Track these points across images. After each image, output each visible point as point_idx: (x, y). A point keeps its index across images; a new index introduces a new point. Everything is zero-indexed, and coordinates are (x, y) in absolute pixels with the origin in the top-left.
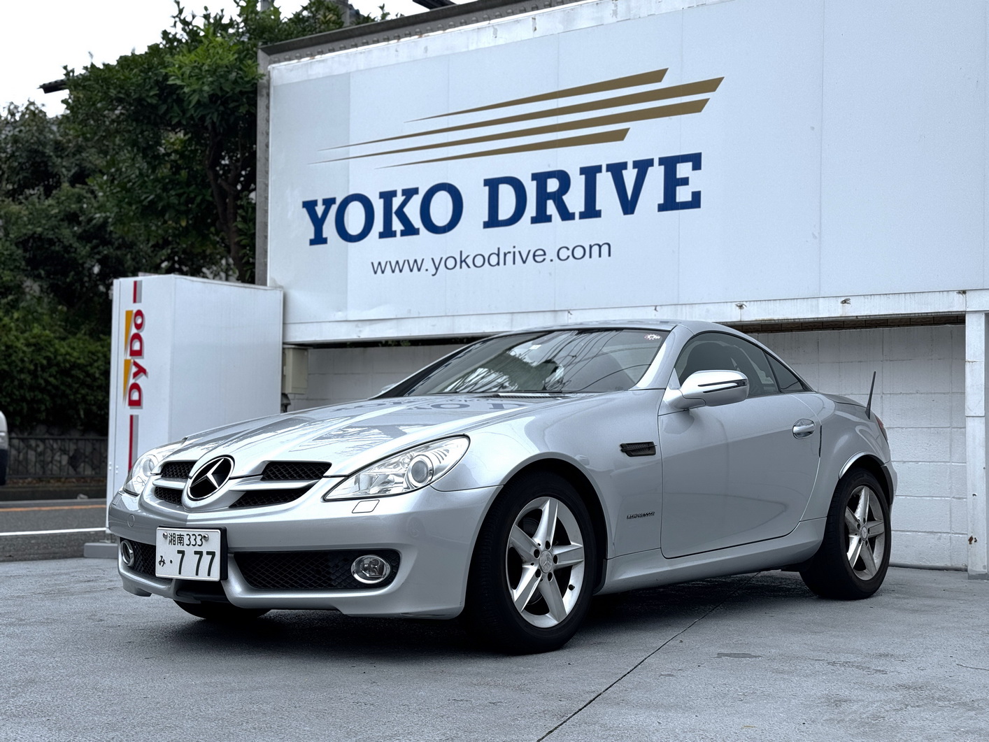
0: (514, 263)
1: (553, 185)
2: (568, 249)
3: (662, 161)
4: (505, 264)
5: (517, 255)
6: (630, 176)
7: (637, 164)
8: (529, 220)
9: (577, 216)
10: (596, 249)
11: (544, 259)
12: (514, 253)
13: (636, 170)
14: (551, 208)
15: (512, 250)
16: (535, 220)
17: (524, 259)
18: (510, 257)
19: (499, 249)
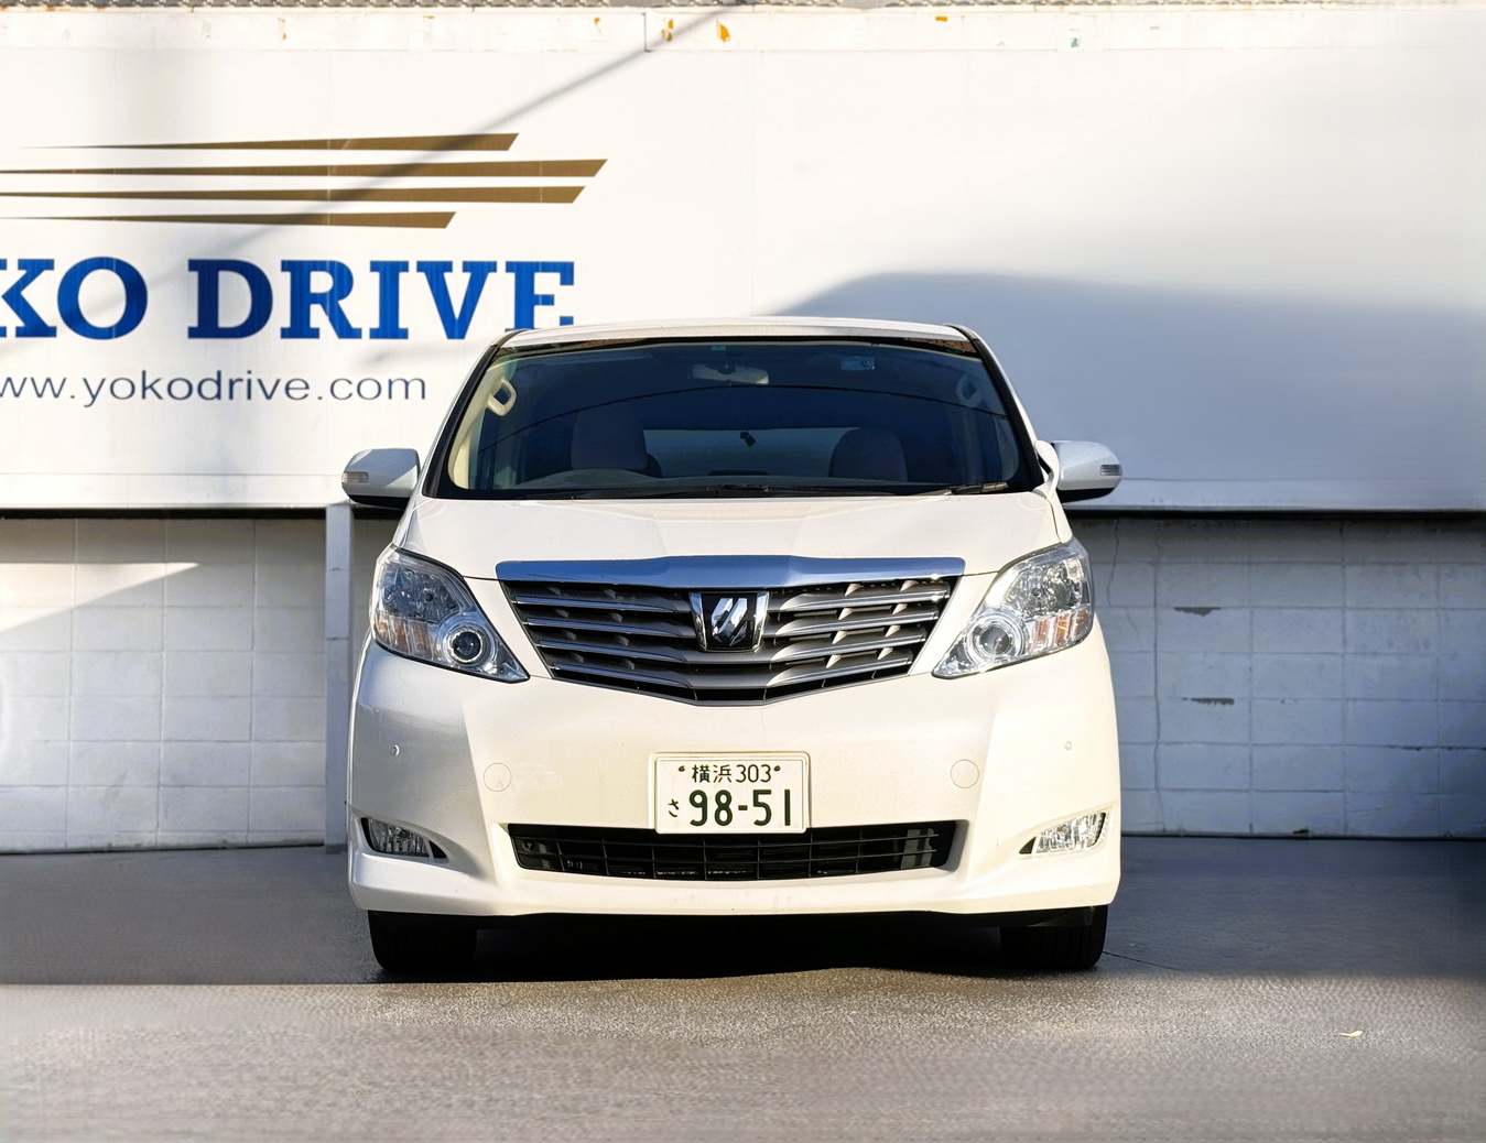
0: (249, 397)
1: (321, 283)
2: (350, 383)
3: (510, 267)
4: (231, 397)
5: (255, 385)
6: (457, 284)
7: (467, 266)
8: (279, 333)
9: (366, 334)
10: (399, 388)
11: (306, 396)
12: (249, 382)
13: (468, 276)
14: (318, 317)
15: (245, 377)
16: (286, 334)
17: (269, 392)
18: (240, 389)
19: (219, 373)
